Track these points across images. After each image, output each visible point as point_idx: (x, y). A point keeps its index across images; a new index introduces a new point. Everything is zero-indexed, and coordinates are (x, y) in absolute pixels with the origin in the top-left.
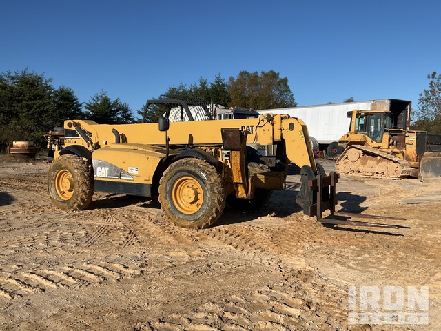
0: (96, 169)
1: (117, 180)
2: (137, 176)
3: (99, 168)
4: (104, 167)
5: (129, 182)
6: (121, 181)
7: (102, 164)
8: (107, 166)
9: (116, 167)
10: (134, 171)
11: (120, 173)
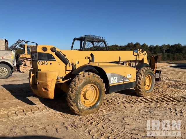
0: (110, 79)
1: (122, 83)
2: (131, 79)
3: (112, 78)
4: (115, 77)
5: (128, 82)
6: (124, 83)
7: (113, 76)
8: (116, 76)
9: (121, 76)
10: (129, 76)
11: (123, 78)
